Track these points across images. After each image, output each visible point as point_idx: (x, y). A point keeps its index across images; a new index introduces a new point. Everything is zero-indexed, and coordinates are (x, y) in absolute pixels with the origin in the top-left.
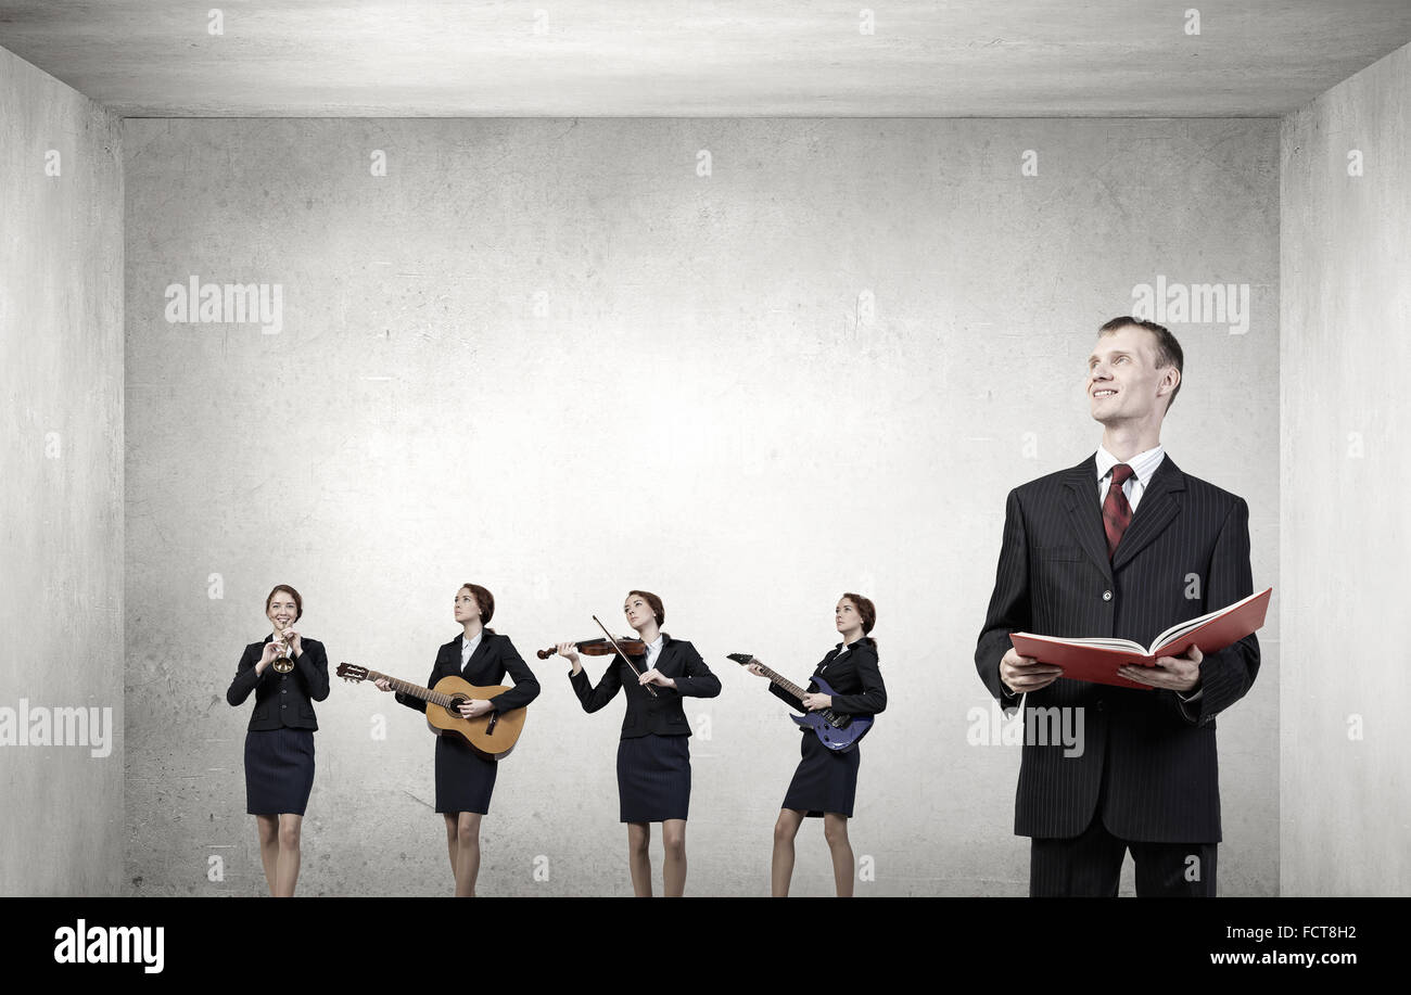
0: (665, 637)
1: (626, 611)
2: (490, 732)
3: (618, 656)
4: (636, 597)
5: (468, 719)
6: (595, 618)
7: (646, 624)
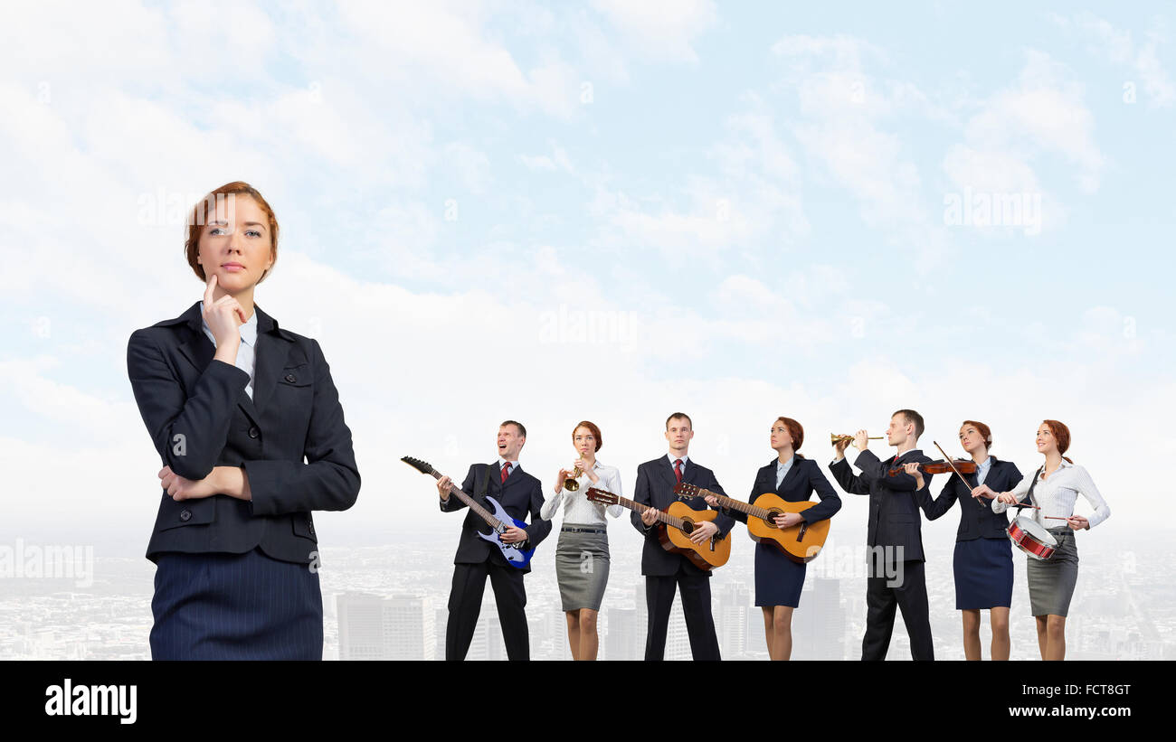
0: (993, 458)
1: (961, 437)
2: (800, 540)
3: (955, 474)
4: (969, 426)
5: (782, 529)
6: (935, 443)
7: (978, 448)
